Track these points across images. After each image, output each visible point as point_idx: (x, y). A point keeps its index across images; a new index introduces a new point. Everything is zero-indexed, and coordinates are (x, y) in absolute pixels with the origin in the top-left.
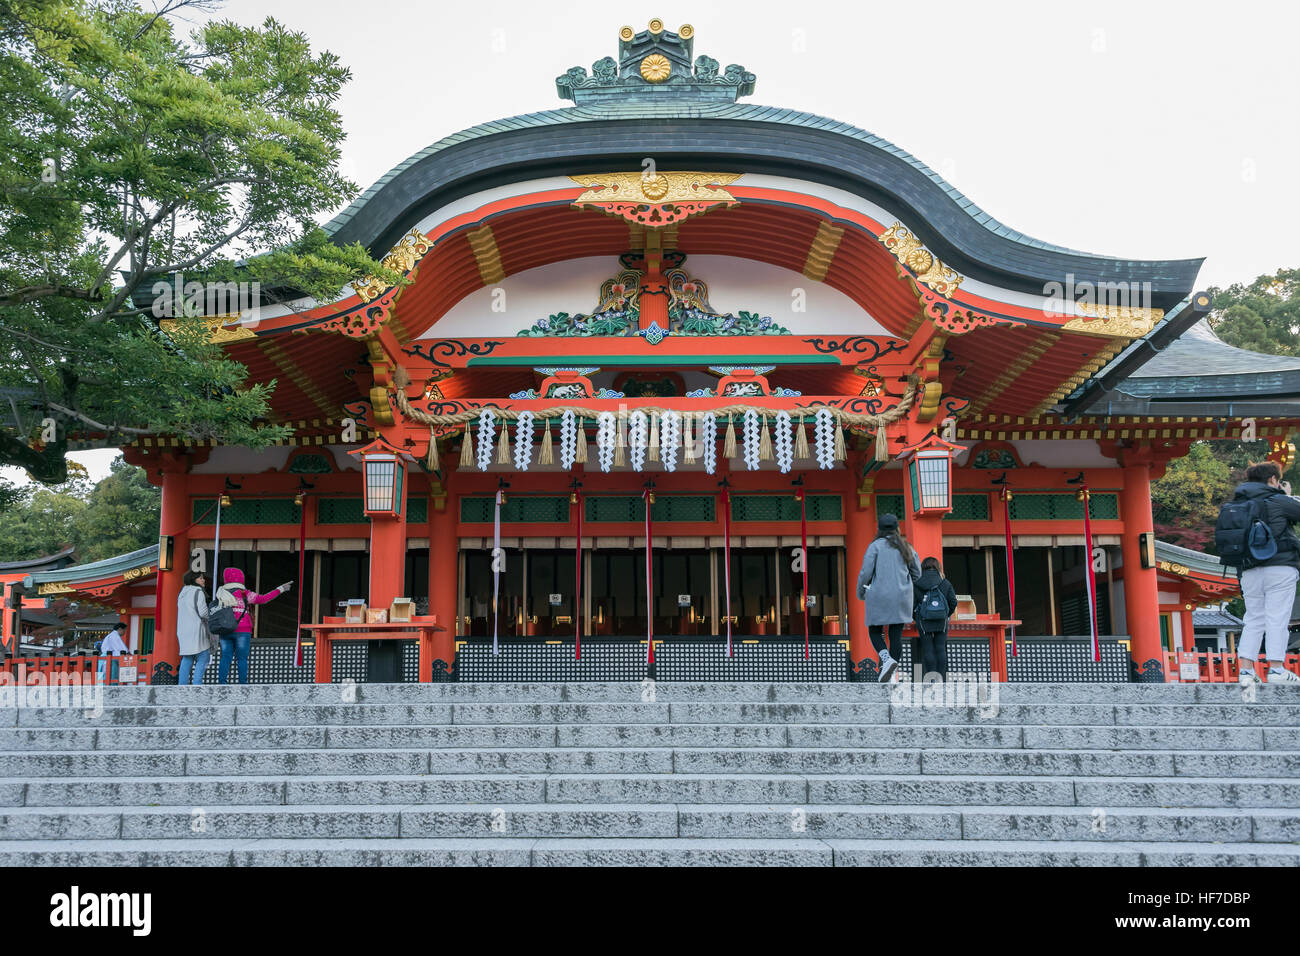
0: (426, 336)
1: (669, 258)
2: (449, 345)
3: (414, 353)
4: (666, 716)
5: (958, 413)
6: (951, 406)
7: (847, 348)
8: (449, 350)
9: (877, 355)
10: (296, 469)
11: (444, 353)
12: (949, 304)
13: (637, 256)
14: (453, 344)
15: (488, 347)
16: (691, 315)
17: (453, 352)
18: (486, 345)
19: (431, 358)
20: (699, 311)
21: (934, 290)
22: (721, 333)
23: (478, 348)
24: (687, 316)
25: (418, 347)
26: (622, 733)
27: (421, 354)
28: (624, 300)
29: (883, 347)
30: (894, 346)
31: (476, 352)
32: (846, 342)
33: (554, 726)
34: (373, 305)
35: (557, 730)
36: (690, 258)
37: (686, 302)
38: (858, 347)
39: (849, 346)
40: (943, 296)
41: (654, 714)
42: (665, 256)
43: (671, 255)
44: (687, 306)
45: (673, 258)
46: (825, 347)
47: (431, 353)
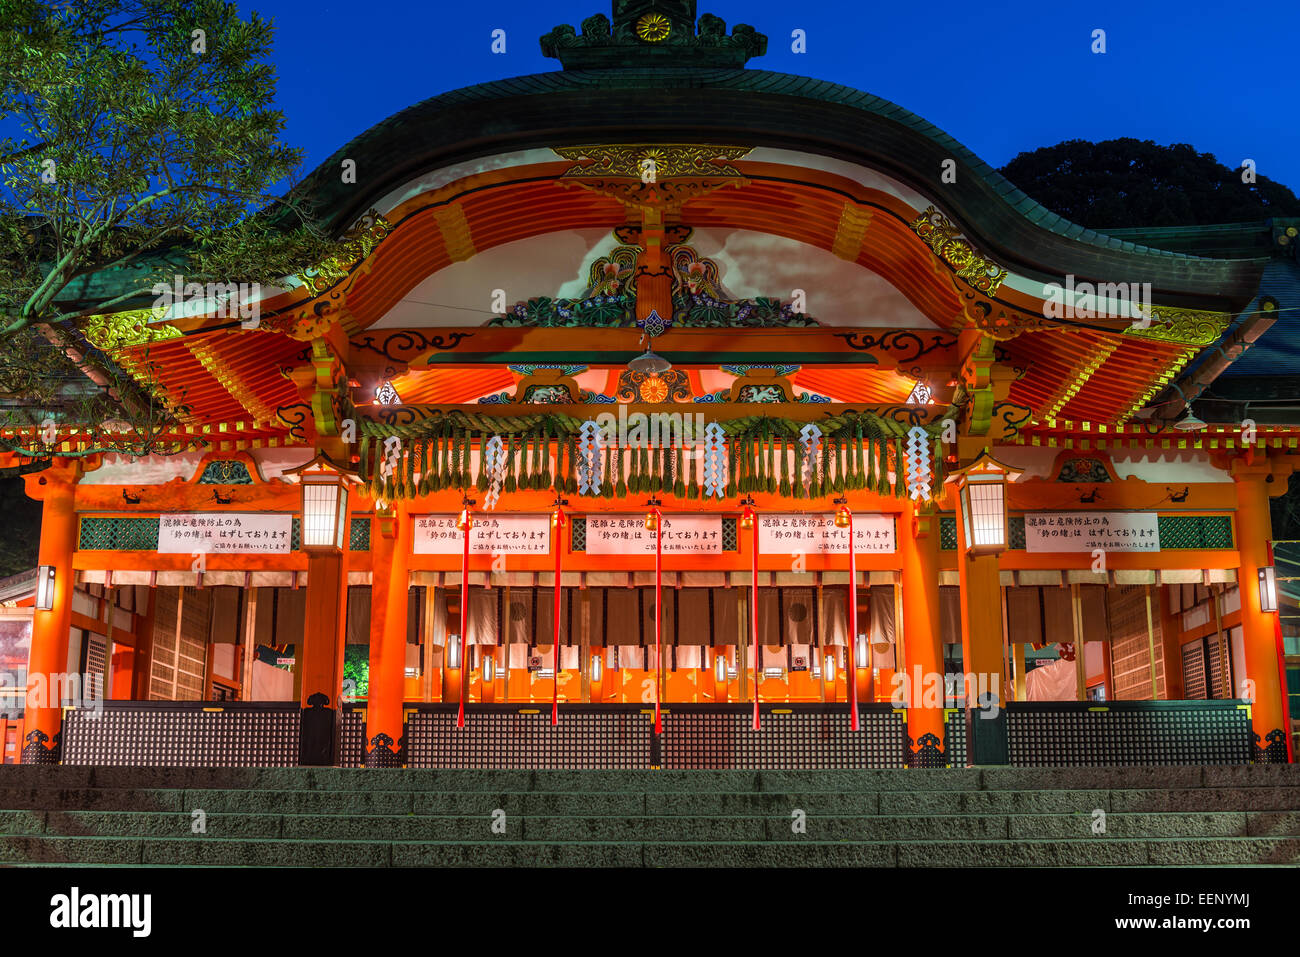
0: (380, 324)
1: (672, 231)
2: (408, 338)
3: (364, 346)
4: (641, 808)
5: (1017, 426)
6: (1009, 417)
7: (885, 343)
8: (406, 343)
9: (921, 352)
10: (208, 479)
11: (400, 347)
12: (993, 304)
13: (635, 228)
14: (413, 336)
15: (454, 340)
16: (699, 303)
17: (411, 346)
18: (451, 336)
19: (385, 353)
20: (709, 297)
21: (975, 287)
22: (734, 324)
23: (442, 341)
24: (694, 302)
25: (369, 339)
26: (592, 826)
27: (371, 348)
28: (618, 283)
29: (928, 342)
30: (942, 342)
31: (438, 346)
32: (886, 335)
33: (520, 818)
34: (321, 300)
35: (523, 821)
36: (697, 231)
37: (693, 286)
38: (898, 342)
39: (888, 341)
40: (985, 294)
41: (628, 804)
42: (668, 230)
43: (675, 228)
44: (693, 290)
45: (677, 232)
46: (859, 342)
47: (385, 347)
